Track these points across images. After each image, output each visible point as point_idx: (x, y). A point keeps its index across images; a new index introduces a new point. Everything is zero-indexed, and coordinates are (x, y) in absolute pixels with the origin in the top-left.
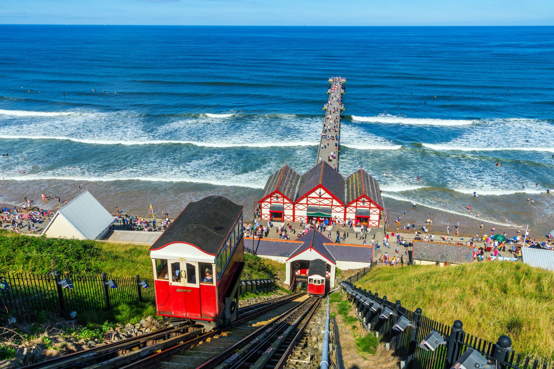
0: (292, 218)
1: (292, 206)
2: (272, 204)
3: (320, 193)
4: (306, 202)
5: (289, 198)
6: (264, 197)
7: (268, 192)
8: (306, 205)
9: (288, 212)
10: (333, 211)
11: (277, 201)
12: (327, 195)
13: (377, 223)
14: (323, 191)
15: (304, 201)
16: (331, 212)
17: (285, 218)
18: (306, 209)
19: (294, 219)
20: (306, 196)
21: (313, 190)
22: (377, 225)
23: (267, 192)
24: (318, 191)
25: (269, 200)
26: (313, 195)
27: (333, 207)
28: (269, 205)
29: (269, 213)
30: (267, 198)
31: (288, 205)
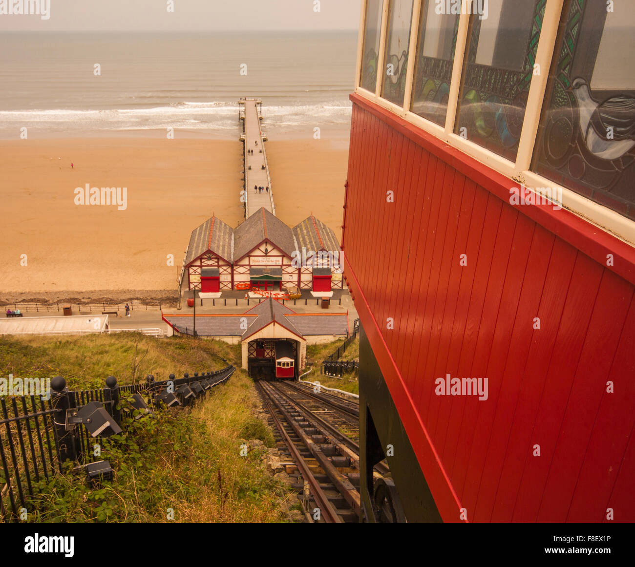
0: (230, 285)
1: (229, 270)
2: (203, 268)
3: (266, 250)
4: (248, 264)
5: (226, 259)
6: (192, 260)
7: (197, 252)
8: (248, 267)
9: (225, 278)
10: (283, 272)
11: (210, 264)
12: (275, 252)
13: (340, 285)
14: (269, 248)
15: (245, 262)
16: (281, 274)
17: (221, 286)
18: (248, 272)
19: (233, 285)
20: (248, 255)
21: (257, 247)
22: (341, 286)
23: (194, 252)
24: (263, 248)
25: (198, 263)
26: (257, 252)
27: (284, 267)
28: (199, 270)
29: (200, 281)
30: (195, 260)
31: (225, 268)
